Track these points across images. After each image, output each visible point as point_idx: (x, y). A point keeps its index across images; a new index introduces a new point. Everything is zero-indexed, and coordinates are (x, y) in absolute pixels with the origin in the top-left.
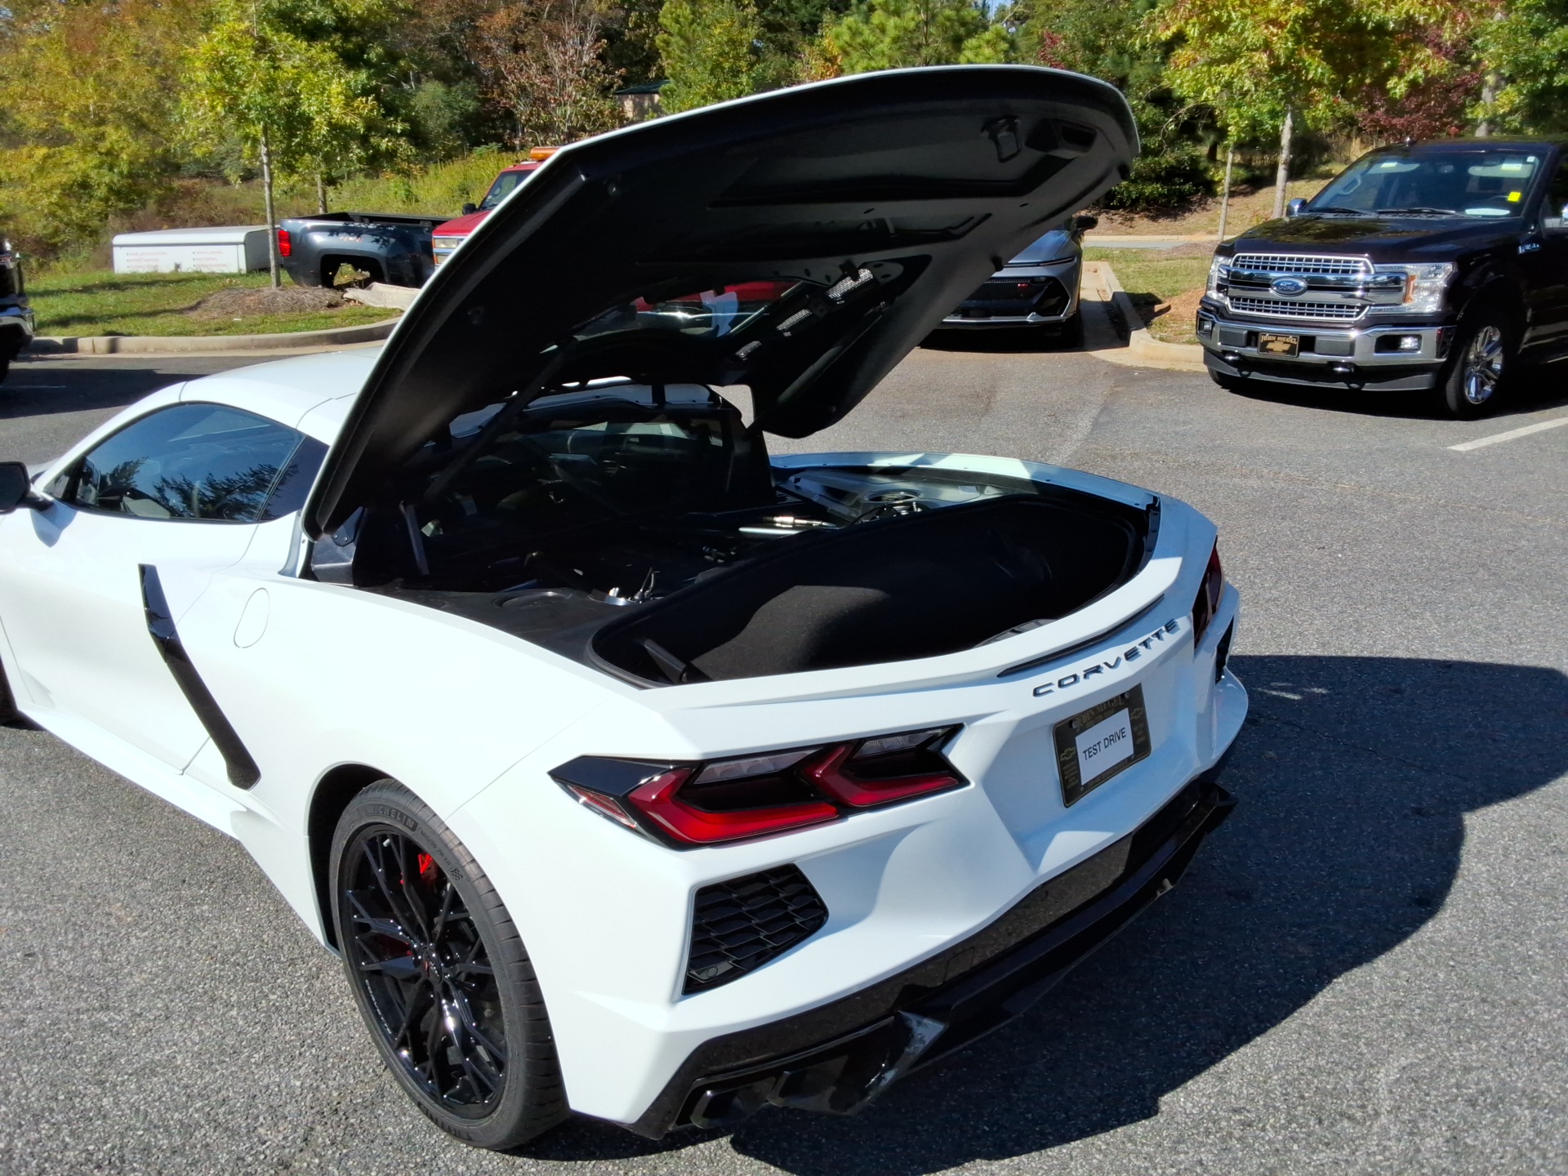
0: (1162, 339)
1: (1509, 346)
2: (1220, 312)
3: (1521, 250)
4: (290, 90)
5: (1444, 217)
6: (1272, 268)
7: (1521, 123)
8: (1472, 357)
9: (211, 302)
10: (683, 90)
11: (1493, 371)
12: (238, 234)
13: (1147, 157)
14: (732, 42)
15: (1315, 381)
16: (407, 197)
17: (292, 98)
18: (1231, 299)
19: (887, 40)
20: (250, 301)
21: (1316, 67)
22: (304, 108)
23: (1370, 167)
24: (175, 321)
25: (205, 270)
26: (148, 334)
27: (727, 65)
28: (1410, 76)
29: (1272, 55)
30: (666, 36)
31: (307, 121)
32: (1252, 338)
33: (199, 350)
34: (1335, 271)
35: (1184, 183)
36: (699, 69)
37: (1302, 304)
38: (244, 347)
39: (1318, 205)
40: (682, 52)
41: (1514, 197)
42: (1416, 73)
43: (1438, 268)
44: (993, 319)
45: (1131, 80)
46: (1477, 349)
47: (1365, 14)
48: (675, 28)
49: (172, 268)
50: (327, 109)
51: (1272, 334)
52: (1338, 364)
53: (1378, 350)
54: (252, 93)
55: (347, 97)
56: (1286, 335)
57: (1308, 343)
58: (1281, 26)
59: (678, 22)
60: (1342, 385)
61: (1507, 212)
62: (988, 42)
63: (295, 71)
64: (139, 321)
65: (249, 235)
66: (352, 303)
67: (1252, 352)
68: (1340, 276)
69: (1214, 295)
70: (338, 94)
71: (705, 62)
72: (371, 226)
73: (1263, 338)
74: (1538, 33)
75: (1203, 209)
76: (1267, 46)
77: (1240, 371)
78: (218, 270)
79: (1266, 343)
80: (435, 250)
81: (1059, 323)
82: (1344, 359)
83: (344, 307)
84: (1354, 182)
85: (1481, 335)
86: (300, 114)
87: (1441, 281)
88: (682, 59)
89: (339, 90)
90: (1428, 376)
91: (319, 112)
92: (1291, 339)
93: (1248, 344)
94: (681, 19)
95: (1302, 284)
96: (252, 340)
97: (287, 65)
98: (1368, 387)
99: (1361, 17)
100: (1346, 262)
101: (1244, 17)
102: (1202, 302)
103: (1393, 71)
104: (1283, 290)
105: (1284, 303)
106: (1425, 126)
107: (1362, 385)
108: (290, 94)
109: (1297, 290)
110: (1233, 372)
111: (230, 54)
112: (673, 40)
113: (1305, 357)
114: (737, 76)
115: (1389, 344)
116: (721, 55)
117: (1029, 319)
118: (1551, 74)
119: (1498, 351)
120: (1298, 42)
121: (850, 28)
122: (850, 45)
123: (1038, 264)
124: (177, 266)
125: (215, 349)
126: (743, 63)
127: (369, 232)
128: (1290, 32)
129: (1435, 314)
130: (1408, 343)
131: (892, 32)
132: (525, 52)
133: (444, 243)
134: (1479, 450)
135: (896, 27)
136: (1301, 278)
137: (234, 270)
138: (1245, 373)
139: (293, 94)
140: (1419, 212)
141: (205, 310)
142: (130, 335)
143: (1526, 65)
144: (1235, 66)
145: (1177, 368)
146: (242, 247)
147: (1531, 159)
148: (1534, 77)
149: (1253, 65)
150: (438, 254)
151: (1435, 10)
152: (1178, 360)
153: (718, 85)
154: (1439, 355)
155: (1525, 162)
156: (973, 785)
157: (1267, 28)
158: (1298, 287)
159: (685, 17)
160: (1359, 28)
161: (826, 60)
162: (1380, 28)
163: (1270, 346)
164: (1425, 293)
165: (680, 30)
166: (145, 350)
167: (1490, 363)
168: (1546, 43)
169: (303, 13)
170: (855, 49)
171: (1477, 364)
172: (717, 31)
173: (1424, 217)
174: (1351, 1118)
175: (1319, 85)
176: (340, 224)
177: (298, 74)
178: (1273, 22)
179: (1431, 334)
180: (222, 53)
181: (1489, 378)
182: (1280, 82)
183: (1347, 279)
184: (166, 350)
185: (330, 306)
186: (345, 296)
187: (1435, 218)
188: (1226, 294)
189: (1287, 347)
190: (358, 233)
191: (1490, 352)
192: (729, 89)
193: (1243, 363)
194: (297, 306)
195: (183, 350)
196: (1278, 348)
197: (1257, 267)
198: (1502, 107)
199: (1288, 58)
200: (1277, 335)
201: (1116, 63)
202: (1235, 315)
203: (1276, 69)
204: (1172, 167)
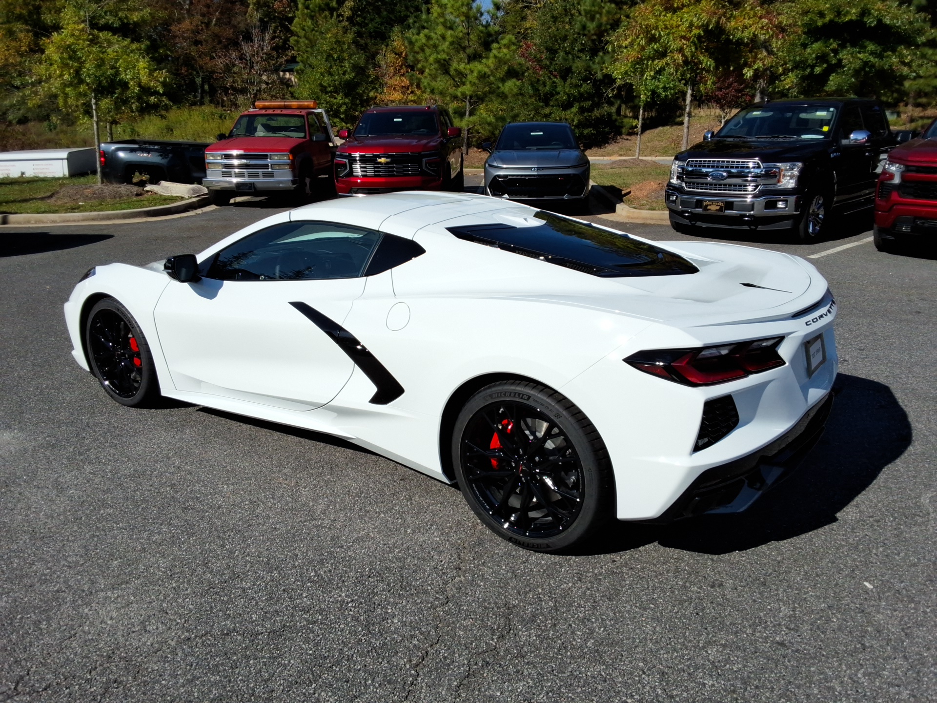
0: (634, 208)
1: (826, 205)
2: (678, 190)
3: (832, 156)
4: (113, 65)
5: (792, 139)
6: (704, 167)
7: (797, 93)
8: (811, 211)
9: (62, 193)
10: (309, 70)
11: (820, 218)
12: (64, 154)
13: (584, 113)
14: (338, 42)
15: (731, 225)
16: (132, 132)
17: (115, 70)
18: (686, 183)
19: (447, 43)
20: (88, 192)
21: (707, 62)
22: (123, 76)
23: (746, 114)
24: (42, 205)
25: (42, 176)
26: (28, 213)
27: (335, 56)
28: (756, 67)
29: (683, 55)
30: (296, 38)
31: (125, 85)
32: (699, 204)
33: (64, 221)
34: (737, 167)
35: (605, 128)
36: (319, 57)
37: (725, 185)
38: (93, 219)
39: (722, 134)
40: (307, 47)
41: (826, 129)
42: (759, 65)
43: (794, 165)
44: (546, 198)
45: (574, 69)
46: (813, 208)
47: (732, 35)
48: (302, 33)
49: (20, 175)
50: (137, 77)
51: (709, 201)
52: (745, 216)
53: (766, 209)
54: (89, 67)
55: (150, 70)
56: (718, 201)
57: (729, 205)
58: (687, 39)
59: (304, 30)
60: (746, 227)
61: (822, 137)
62: (505, 45)
63: (115, 54)
64: (18, 205)
65: (70, 154)
66: (150, 193)
67: (699, 210)
68: (740, 170)
69: (674, 181)
70: (145, 68)
71: (322, 53)
72: (156, 147)
73: (705, 203)
74: (804, 46)
75: (615, 142)
76: (681, 50)
77: (690, 222)
78: (50, 175)
79: (707, 205)
80: (207, 161)
81: (580, 199)
82: (748, 213)
83: (146, 195)
84: (739, 123)
85: (814, 202)
86: (120, 80)
87: (796, 172)
88: (307, 51)
89: (145, 65)
90: (790, 222)
91: (132, 79)
92: (720, 204)
93: (696, 207)
94: (306, 28)
95: (725, 174)
96: (99, 215)
97: (109, 50)
98: (760, 228)
99: (729, 36)
100: (742, 162)
101: (668, 34)
102: (667, 186)
103: (746, 64)
104: (714, 178)
105: (716, 185)
106: (734, 96)
107: (757, 227)
108: (113, 67)
109: (724, 178)
110: (686, 222)
111: (73, 44)
112: (301, 40)
113: (728, 212)
114: (342, 62)
115: (771, 205)
116: (332, 49)
117: (565, 197)
118: (813, 67)
119: (822, 209)
120: (696, 49)
121: (426, 36)
122: (426, 46)
123: (569, 167)
124: (23, 173)
125: (74, 221)
126: (345, 55)
127: (156, 150)
128: (692, 42)
129: (793, 189)
130: (780, 205)
131: (450, 39)
132: (202, 45)
133: (212, 156)
134: (822, 257)
135: (451, 36)
136: (724, 171)
137: (61, 175)
138: (693, 222)
139: (116, 68)
140: (778, 137)
141: (58, 198)
142: (16, 213)
143: (801, 62)
144: (664, 61)
145: (649, 222)
146: (66, 162)
147: (832, 109)
148: (804, 69)
149: (675, 60)
150: (209, 163)
151: (768, 32)
152: (646, 219)
153: (331, 67)
154: (796, 211)
155: (828, 111)
156: (787, 364)
157: (681, 41)
158: (723, 176)
159: (308, 27)
160: (728, 41)
161: (396, 54)
162: (740, 42)
163: (709, 207)
164: (788, 178)
165: (305, 34)
166: (29, 222)
167: (818, 214)
168: (808, 50)
169: (99, 20)
170: (429, 48)
171: (812, 215)
172: (329, 36)
173: (781, 140)
174: (919, 516)
175: (708, 71)
176: (136, 146)
177: (117, 56)
178: (684, 37)
179: (792, 199)
180: (68, 43)
181: (818, 223)
182: (687, 70)
183: (743, 172)
184: (43, 222)
185: (137, 195)
186: (145, 189)
187: (787, 140)
188: (683, 181)
189: (718, 208)
190: (148, 151)
191: (818, 209)
192: (338, 69)
193: (694, 217)
194: (117, 196)
195: (53, 222)
196: (713, 208)
197: (696, 166)
198: (787, 84)
199: (692, 56)
200: (712, 201)
201: (565, 60)
202: (688, 191)
203: (686, 62)
204: (598, 118)
